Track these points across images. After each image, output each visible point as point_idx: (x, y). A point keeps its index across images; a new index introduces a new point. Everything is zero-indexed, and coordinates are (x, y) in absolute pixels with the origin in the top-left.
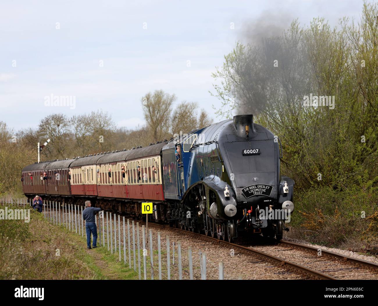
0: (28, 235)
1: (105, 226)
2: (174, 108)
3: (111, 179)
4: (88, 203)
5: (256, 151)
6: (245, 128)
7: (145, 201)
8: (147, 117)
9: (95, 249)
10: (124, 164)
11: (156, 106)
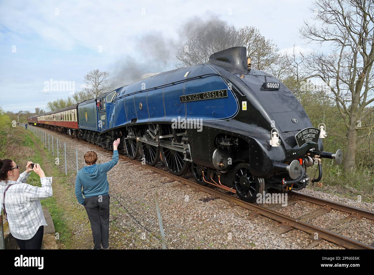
2: (40, 110)
3: (49, 119)
5: (277, 85)
9: (27, 130)
10: (54, 114)
11: (37, 110)
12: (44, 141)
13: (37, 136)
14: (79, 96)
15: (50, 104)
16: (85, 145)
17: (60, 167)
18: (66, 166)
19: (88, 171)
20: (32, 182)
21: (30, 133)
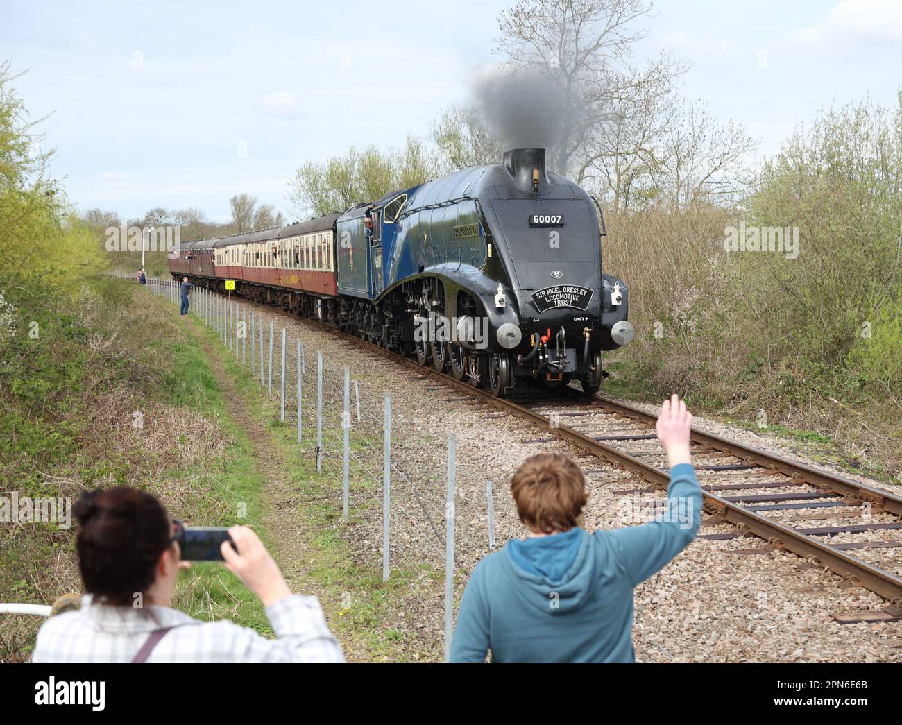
0: (132, 302)
1: (196, 297)
2: (256, 209)
3: (259, 261)
4: (185, 279)
5: (557, 219)
6: (532, 174)
7: (229, 279)
8: (233, 214)
9: (186, 315)
11: (241, 206)
12: (276, 382)
13: (241, 350)
14: (465, 131)
15: (310, 178)
16: (493, 417)
17: (351, 534)
18: (386, 528)
19: (536, 564)
20: (205, 604)
21: (200, 331)
